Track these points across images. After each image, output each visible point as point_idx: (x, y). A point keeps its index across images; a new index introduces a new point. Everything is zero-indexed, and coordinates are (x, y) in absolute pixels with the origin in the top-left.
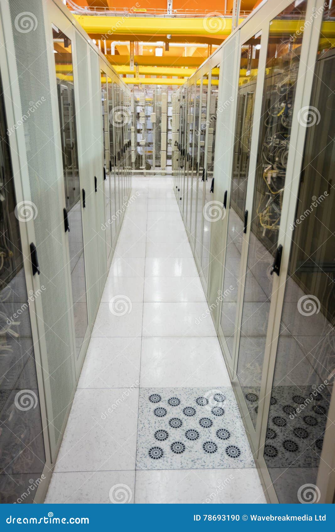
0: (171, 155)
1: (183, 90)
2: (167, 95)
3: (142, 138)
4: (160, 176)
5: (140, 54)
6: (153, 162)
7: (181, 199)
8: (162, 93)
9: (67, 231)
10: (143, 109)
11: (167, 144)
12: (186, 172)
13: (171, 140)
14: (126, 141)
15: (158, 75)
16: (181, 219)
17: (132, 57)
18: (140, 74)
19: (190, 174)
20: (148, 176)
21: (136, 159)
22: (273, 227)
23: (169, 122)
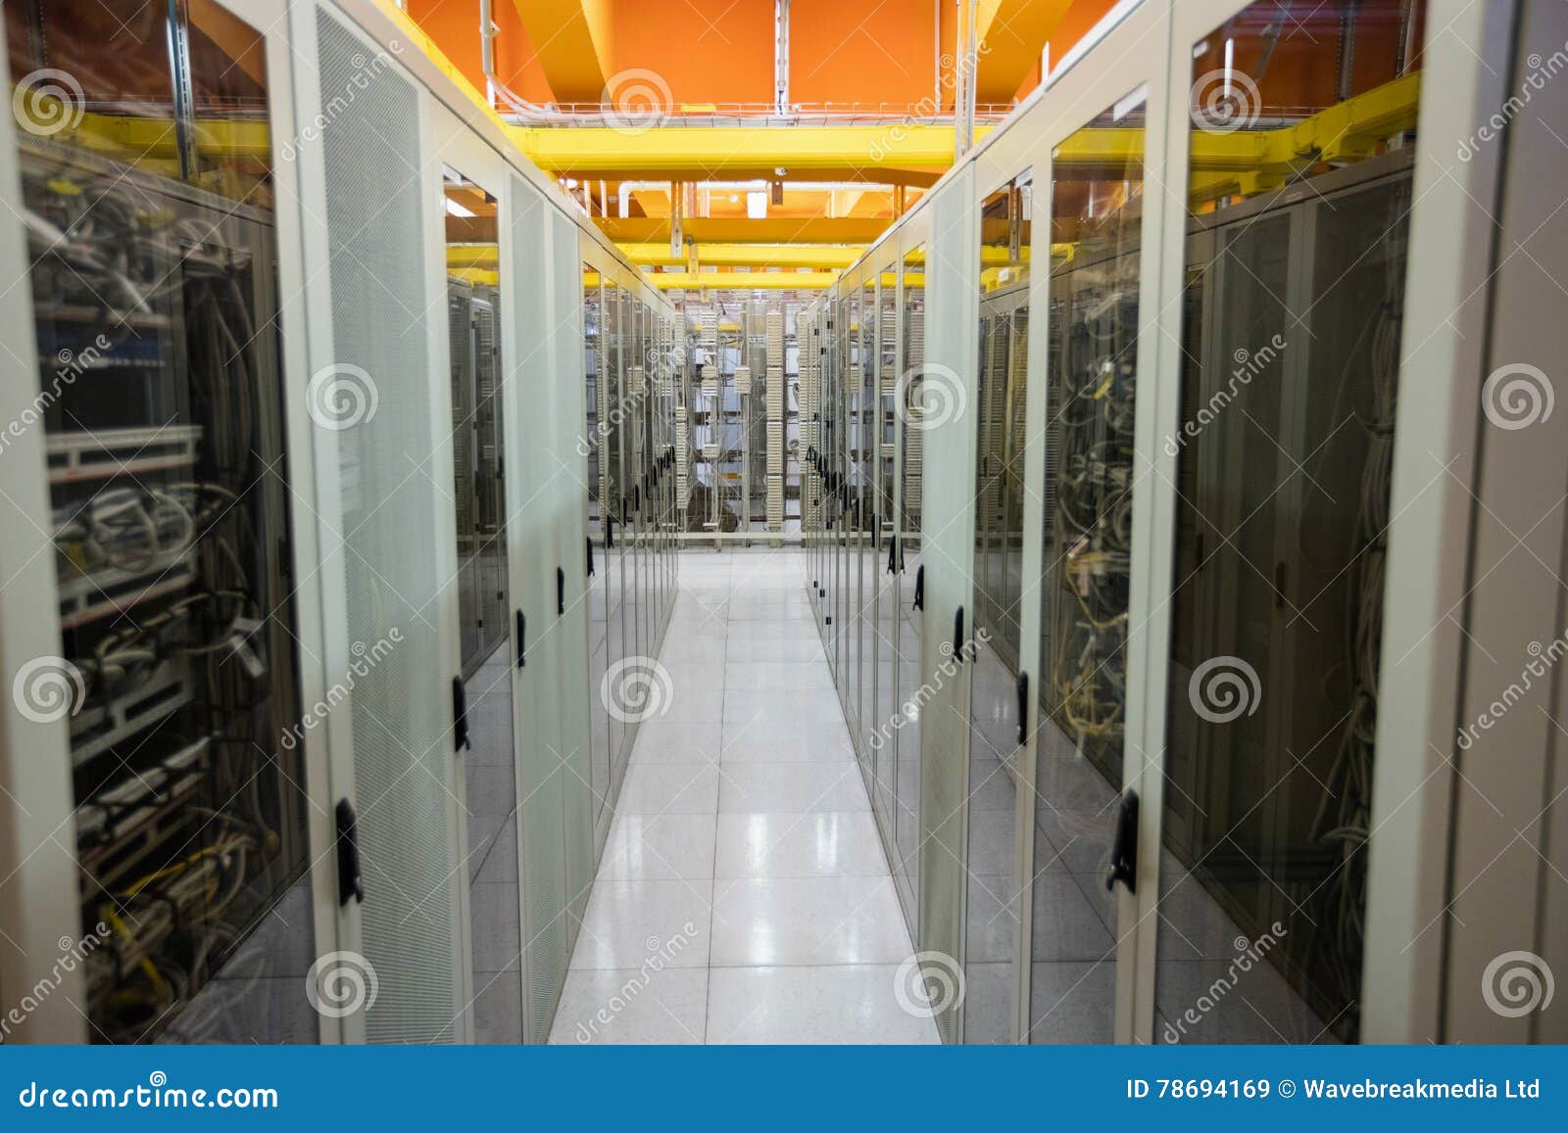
0: (798, 487)
1: (827, 306)
2: (784, 315)
3: (709, 439)
4: (765, 548)
5: (702, 215)
6: (743, 507)
7: (828, 621)
8: (766, 311)
9: (463, 748)
10: (712, 357)
11: (786, 453)
12: (843, 535)
13: (796, 442)
14: (660, 449)
15: (755, 266)
16: (831, 685)
17: (677, 223)
18: (702, 263)
19: (855, 542)
20: (729, 549)
21: (692, 498)
22: (1105, 728)
23: (790, 390)
